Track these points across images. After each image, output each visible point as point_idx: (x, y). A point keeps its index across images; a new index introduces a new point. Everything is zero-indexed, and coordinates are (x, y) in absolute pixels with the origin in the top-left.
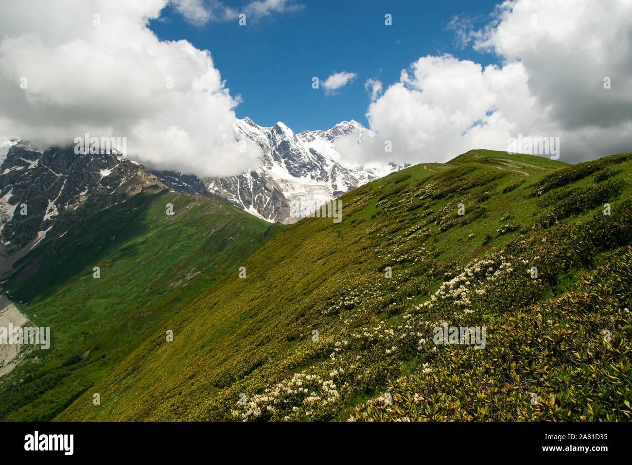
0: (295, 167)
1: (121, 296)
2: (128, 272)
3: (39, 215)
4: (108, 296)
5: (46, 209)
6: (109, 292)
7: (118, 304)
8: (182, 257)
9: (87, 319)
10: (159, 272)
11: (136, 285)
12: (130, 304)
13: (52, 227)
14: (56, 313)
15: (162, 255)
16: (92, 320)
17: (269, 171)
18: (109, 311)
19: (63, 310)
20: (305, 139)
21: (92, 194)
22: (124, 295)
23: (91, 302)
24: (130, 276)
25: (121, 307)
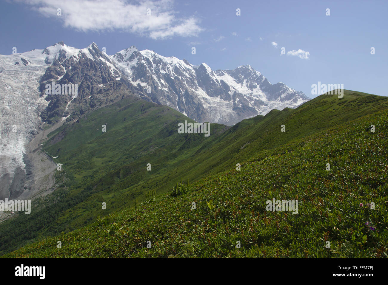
0: (211, 91)
1: (111, 157)
2: (115, 144)
3: (63, 108)
4: (103, 157)
5: (66, 105)
6: (104, 155)
7: (109, 162)
8: (147, 138)
9: (92, 168)
10: (133, 146)
11: (120, 152)
12: (117, 162)
13: (70, 115)
14: (74, 164)
15: (135, 136)
16: (95, 169)
17: (196, 92)
18: (104, 165)
19: (78, 163)
20: (218, 74)
21: (94, 98)
22: (113, 157)
23: (94, 159)
24: (116, 146)
25: (111, 163)
